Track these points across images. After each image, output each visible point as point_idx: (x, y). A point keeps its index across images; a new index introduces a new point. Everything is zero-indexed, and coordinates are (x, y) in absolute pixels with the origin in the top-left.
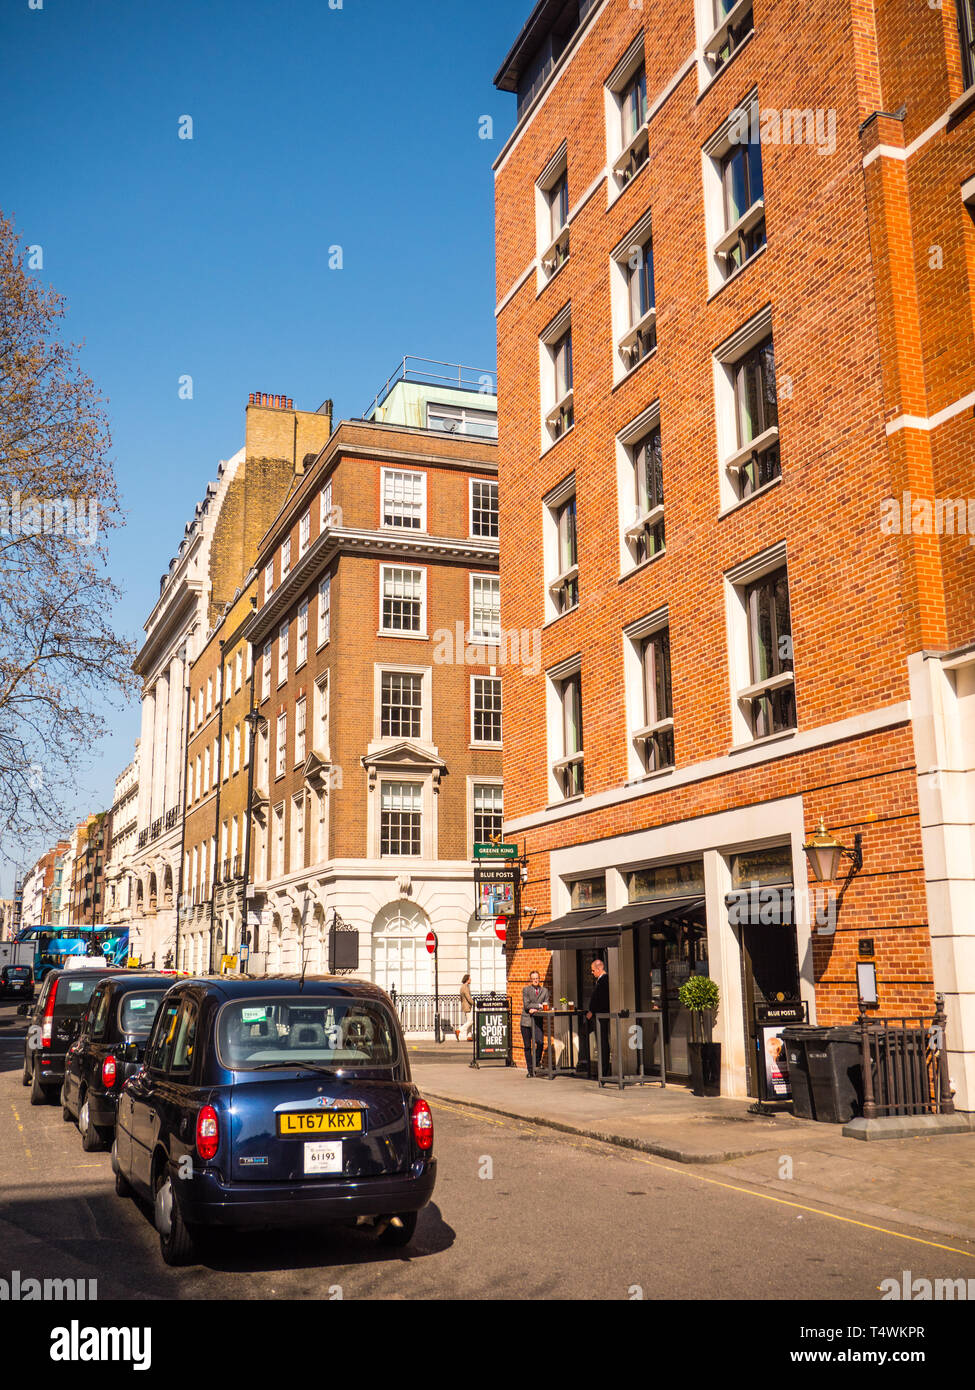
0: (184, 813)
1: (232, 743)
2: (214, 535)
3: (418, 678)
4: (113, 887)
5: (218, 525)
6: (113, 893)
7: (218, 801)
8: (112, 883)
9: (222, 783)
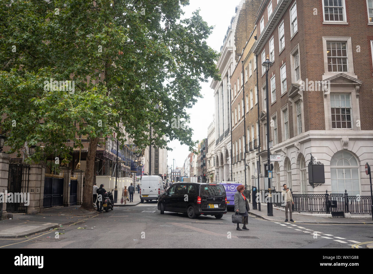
0: (231, 130)
1: (249, 98)
2: (236, 30)
3: (345, 43)
4: (209, 161)
5: (237, 26)
6: (209, 162)
7: (245, 122)
8: (208, 159)
9: (246, 114)
